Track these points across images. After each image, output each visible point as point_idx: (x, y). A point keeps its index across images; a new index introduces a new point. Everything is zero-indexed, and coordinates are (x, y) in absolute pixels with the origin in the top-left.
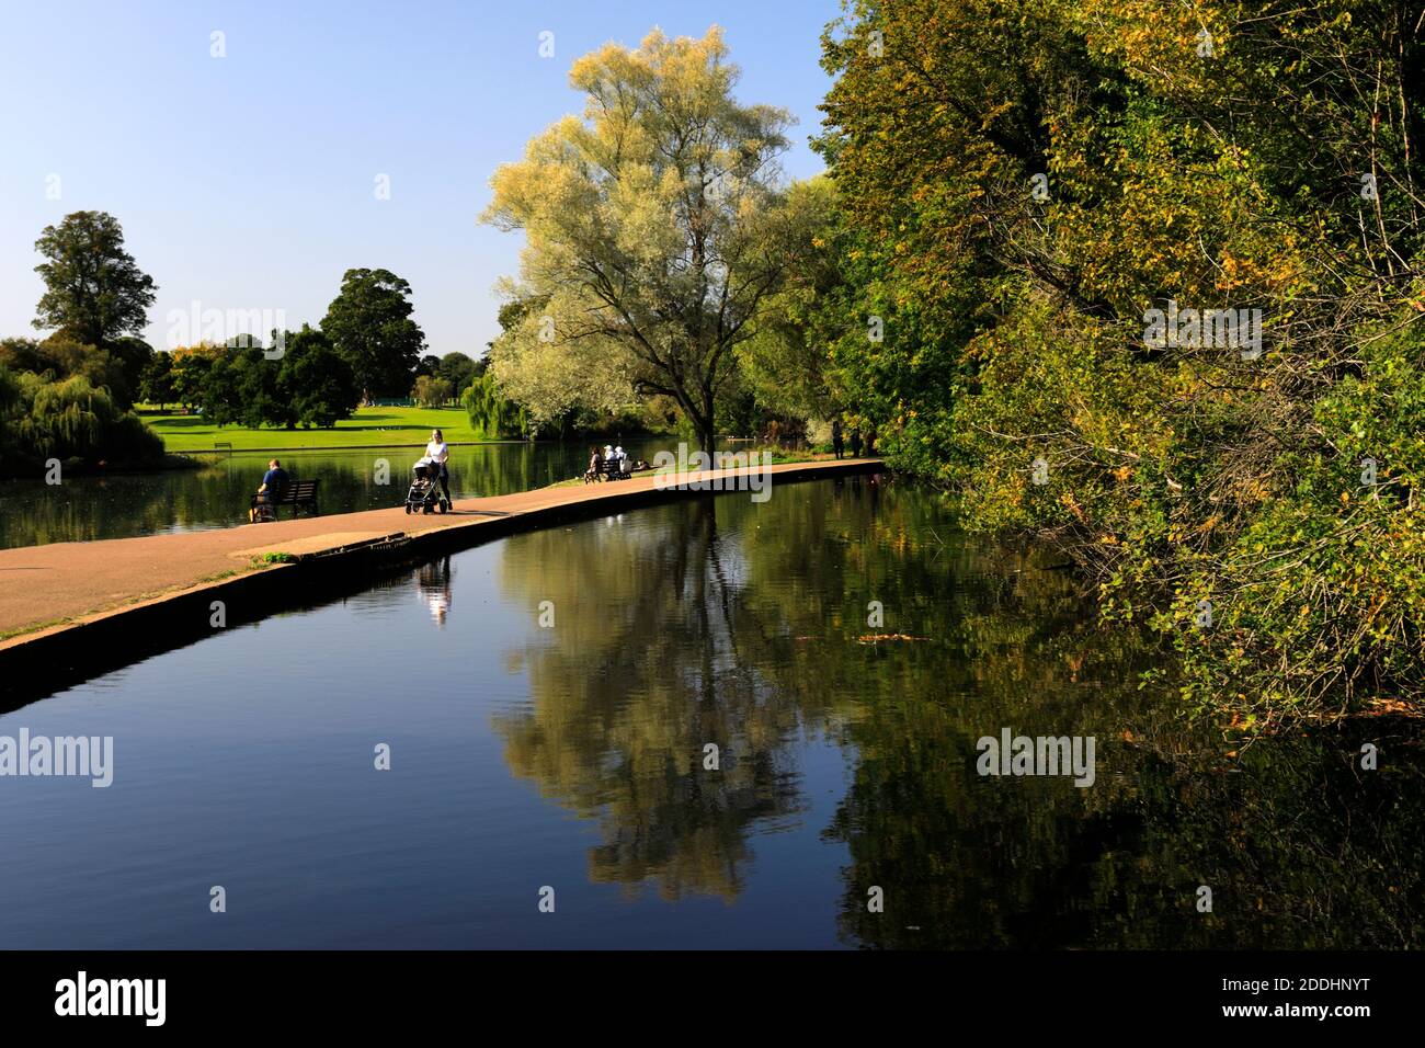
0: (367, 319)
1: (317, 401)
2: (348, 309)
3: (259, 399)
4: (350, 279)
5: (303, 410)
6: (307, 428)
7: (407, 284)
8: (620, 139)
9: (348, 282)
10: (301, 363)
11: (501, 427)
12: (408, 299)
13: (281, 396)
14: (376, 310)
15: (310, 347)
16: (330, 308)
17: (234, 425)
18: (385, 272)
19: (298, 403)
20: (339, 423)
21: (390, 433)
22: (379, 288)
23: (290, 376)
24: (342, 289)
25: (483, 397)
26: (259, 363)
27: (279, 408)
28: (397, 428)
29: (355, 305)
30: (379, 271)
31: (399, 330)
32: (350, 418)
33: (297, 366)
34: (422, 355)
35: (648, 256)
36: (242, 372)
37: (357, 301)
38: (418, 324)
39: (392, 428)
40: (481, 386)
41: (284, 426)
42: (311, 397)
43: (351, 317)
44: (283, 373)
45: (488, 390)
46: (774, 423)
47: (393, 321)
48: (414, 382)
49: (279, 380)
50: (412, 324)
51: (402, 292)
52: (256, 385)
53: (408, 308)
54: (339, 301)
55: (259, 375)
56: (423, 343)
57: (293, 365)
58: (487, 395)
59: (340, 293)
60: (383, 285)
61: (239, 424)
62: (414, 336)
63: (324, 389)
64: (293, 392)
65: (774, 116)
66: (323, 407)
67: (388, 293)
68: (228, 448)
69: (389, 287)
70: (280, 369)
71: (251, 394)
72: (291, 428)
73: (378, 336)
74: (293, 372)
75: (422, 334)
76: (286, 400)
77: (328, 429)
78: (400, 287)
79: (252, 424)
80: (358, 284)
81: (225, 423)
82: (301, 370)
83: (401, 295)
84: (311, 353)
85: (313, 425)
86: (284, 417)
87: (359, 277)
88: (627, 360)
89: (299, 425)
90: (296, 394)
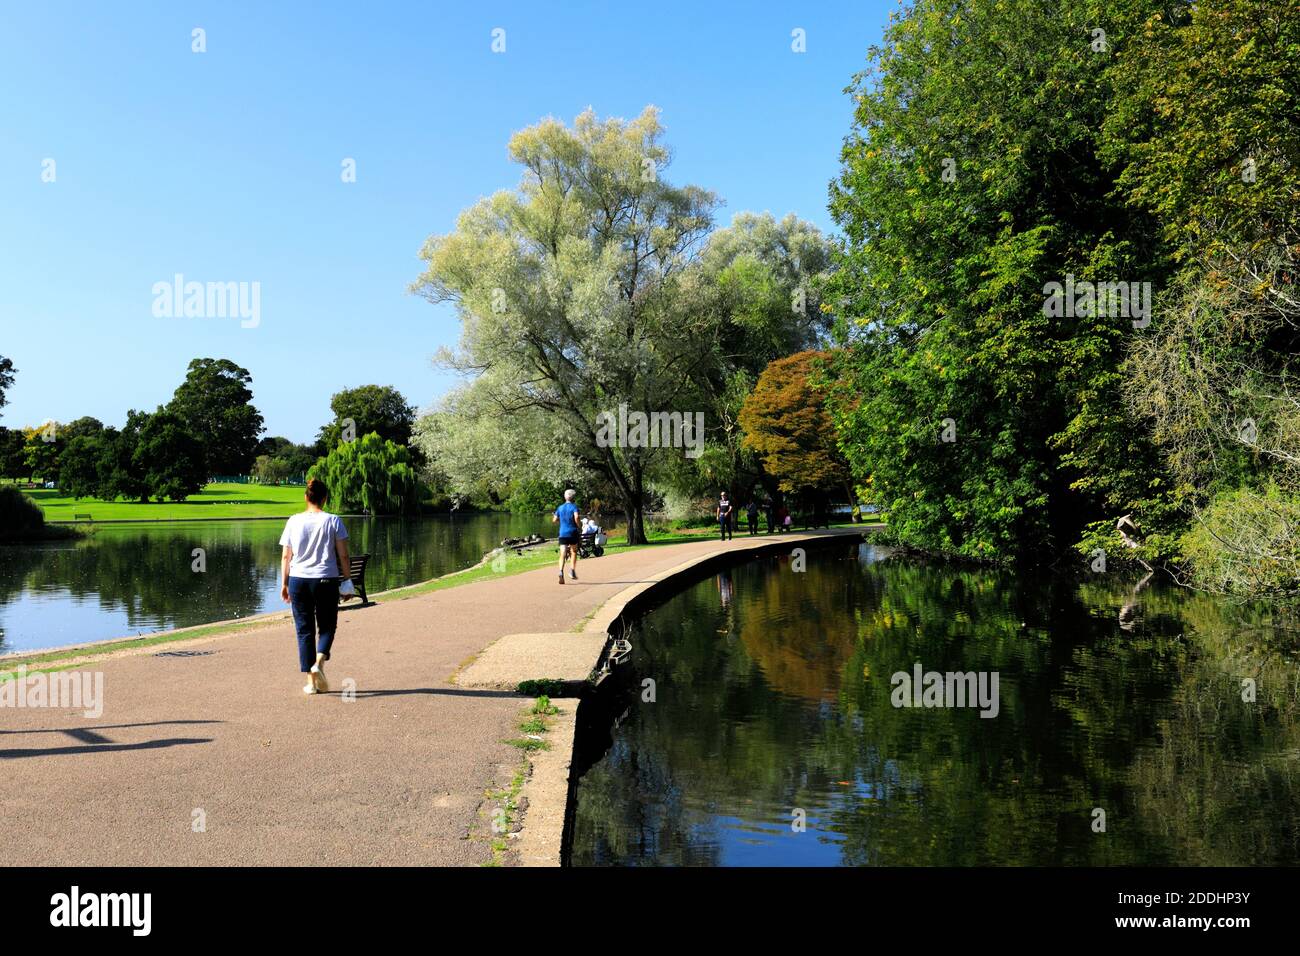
0: (210, 403)
1: (170, 476)
2: (192, 394)
3: (115, 474)
4: (195, 367)
5: (157, 486)
6: (161, 502)
7: (248, 374)
8: (557, 212)
9: (192, 370)
10: (155, 441)
11: (344, 502)
12: (248, 386)
13: (135, 471)
14: (219, 395)
15: (164, 427)
16: (176, 393)
17: (91, 498)
18: (227, 362)
19: (152, 478)
20: (190, 498)
21: (239, 507)
22: (222, 377)
23: (145, 453)
24: (187, 376)
25: (327, 474)
26: (116, 441)
27: (135, 483)
28: (245, 502)
29: (199, 391)
30: (221, 361)
31: (240, 415)
32: (200, 493)
33: (152, 444)
34: (261, 437)
35: (599, 327)
36: (99, 449)
37: (202, 388)
38: (257, 409)
39: (241, 502)
40: (326, 464)
41: (139, 499)
42: (165, 474)
43: (196, 401)
44: (138, 451)
45: (333, 468)
46: (596, 500)
47: (235, 406)
48: (255, 461)
49: (135, 457)
50: (252, 409)
51: (243, 380)
52: (112, 461)
53: (248, 395)
54: (185, 386)
55: (116, 452)
56: (262, 426)
57: (148, 443)
58: (331, 473)
59: (185, 380)
60: (226, 373)
61: (95, 497)
62: (254, 420)
63: (177, 465)
64: (148, 468)
65: (705, 197)
66: (176, 483)
67: (230, 381)
68: (88, 519)
69: (231, 375)
70: (136, 446)
71: (107, 469)
72: (145, 501)
73: (220, 418)
74: (148, 449)
75: (261, 418)
76: (141, 475)
77: (179, 502)
78: (241, 376)
79: (109, 497)
80: (203, 372)
81: (82, 496)
82: (157, 448)
83: (242, 383)
84: (165, 432)
85: (167, 499)
86: (139, 492)
87: (203, 366)
88: (567, 432)
89: (153, 498)
90: (151, 469)
